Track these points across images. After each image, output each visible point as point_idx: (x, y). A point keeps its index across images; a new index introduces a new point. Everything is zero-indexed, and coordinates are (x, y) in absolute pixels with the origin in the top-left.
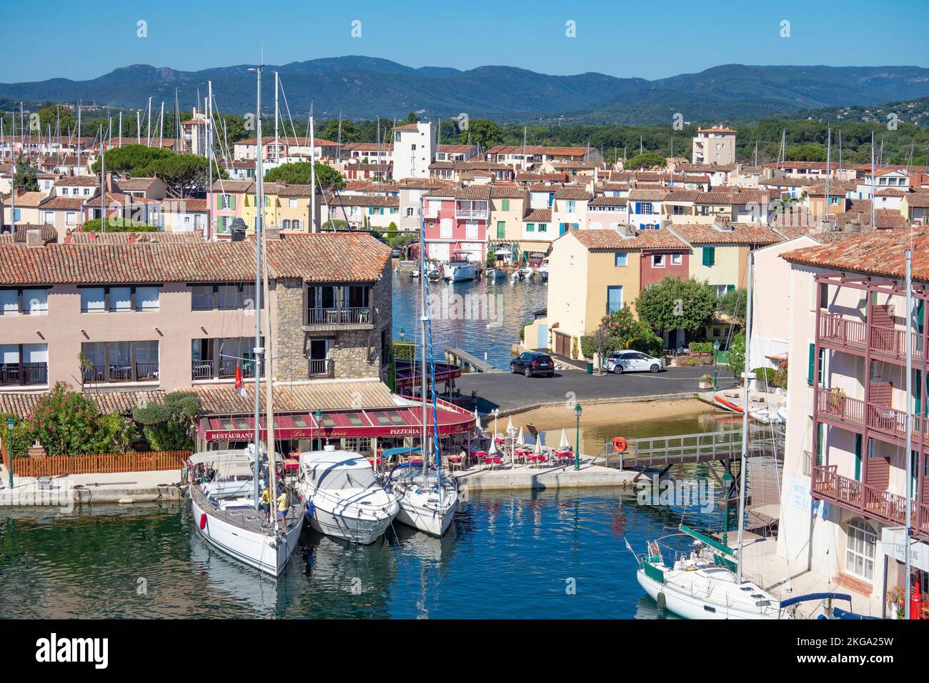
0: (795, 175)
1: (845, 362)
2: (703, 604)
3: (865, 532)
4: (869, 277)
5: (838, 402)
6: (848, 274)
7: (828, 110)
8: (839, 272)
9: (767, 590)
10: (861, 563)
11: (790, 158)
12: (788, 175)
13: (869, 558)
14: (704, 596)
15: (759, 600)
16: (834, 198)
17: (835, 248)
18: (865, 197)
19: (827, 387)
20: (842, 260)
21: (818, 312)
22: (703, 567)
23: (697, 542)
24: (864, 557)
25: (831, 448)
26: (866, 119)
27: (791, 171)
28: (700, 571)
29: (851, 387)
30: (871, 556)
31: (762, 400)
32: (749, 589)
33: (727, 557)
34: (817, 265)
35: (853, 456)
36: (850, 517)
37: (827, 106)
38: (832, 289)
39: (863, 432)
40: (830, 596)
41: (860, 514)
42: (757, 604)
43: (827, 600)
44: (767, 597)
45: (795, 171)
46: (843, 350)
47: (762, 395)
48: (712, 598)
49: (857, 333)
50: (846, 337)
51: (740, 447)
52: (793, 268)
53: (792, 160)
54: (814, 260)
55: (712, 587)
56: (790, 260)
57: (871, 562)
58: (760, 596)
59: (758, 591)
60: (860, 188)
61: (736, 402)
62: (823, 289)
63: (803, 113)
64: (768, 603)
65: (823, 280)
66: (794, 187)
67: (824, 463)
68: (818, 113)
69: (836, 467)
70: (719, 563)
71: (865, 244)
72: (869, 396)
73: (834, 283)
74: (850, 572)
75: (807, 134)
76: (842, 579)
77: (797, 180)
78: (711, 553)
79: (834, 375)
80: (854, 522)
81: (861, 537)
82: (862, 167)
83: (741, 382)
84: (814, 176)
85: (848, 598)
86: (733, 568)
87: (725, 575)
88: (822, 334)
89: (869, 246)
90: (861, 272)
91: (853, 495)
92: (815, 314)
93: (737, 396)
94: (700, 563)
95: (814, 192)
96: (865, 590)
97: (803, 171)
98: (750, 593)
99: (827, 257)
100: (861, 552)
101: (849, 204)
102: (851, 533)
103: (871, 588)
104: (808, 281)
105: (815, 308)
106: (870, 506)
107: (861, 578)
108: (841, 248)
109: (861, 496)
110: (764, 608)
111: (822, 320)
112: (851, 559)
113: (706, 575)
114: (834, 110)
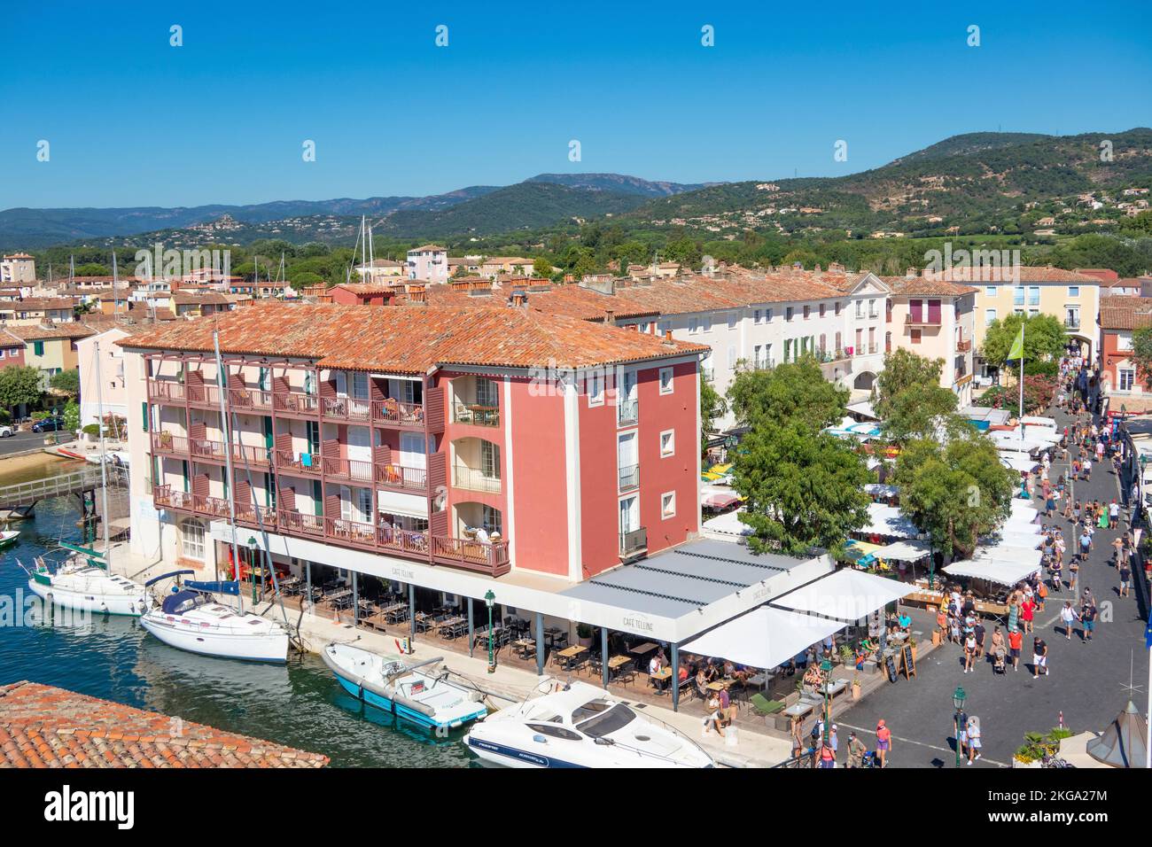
0: (83, 286)
1: (170, 413)
2: (83, 595)
3: (195, 527)
4: (181, 353)
5: (168, 441)
6: (165, 351)
7: (96, 240)
8: (160, 351)
9: (131, 578)
10: (194, 549)
11: (79, 275)
12: (79, 287)
13: (200, 544)
14: (84, 590)
15: (126, 585)
16: (120, 301)
17: (154, 334)
18: (140, 299)
19: (158, 431)
20: (160, 342)
21: (148, 381)
22: (81, 569)
23: (73, 553)
24: (196, 543)
25: (166, 474)
26: (126, 245)
27: (80, 284)
28: (79, 573)
29: (176, 430)
30: (201, 542)
31: (94, 448)
32: (117, 579)
33: (97, 559)
34: (142, 347)
35: (182, 477)
36: (183, 518)
37: (97, 236)
38: (155, 364)
39: (188, 459)
40: (178, 574)
41: (192, 515)
42: (125, 588)
43: (176, 577)
44: (132, 583)
45: (83, 284)
46: (168, 404)
47: (95, 444)
48: (90, 590)
49: (177, 392)
50: (169, 395)
51: (101, 479)
52: (124, 351)
53: (80, 276)
54: (140, 344)
55: (89, 582)
56: (121, 345)
57: (201, 547)
58: (125, 583)
59: (124, 580)
60: (135, 293)
61: (73, 451)
62: (149, 363)
63: (80, 242)
64: (132, 587)
65: (148, 357)
66: (85, 295)
67: (161, 483)
68: (91, 242)
69: (170, 485)
70: (92, 564)
71: (176, 330)
72: (191, 434)
73: (157, 358)
74: (188, 556)
75: (86, 257)
76: (183, 561)
77: (86, 290)
78: (83, 559)
79: (163, 423)
80: (186, 521)
81: (193, 532)
82: (132, 279)
83: (77, 436)
84: (99, 287)
85: (192, 572)
86: (103, 567)
87: (98, 572)
88: (151, 395)
89: (179, 332)
90: (176, 349)
91: (186, 503)
92: (145, 382)
93: (75, 447)
94: (77, 568)
95: (104, 298)
96: (201, 566)
97: (89, 284)
98: (119, 582)
99: (150, 341)
100: (194, 540)
101: (131, 305)
102: (185, 530)
103: (204, 564)
104: (137, 359)
105: (145, 377)
106: (199, 508)
107: (195, 558)
108: (159, 334)
109: (192, 503)
110: (130, 590)
111: (151, 384)
112: (187, 547)
113: (83, 574)
114: (102, 240)
